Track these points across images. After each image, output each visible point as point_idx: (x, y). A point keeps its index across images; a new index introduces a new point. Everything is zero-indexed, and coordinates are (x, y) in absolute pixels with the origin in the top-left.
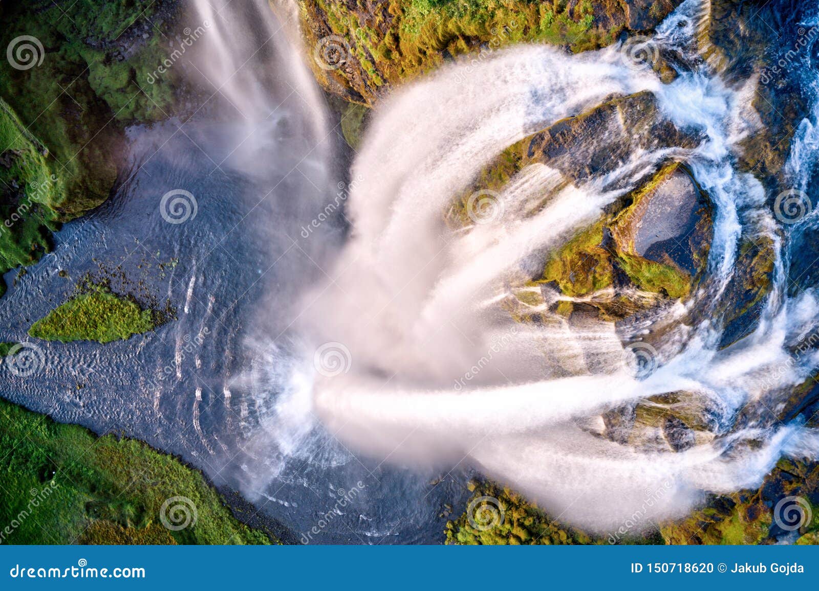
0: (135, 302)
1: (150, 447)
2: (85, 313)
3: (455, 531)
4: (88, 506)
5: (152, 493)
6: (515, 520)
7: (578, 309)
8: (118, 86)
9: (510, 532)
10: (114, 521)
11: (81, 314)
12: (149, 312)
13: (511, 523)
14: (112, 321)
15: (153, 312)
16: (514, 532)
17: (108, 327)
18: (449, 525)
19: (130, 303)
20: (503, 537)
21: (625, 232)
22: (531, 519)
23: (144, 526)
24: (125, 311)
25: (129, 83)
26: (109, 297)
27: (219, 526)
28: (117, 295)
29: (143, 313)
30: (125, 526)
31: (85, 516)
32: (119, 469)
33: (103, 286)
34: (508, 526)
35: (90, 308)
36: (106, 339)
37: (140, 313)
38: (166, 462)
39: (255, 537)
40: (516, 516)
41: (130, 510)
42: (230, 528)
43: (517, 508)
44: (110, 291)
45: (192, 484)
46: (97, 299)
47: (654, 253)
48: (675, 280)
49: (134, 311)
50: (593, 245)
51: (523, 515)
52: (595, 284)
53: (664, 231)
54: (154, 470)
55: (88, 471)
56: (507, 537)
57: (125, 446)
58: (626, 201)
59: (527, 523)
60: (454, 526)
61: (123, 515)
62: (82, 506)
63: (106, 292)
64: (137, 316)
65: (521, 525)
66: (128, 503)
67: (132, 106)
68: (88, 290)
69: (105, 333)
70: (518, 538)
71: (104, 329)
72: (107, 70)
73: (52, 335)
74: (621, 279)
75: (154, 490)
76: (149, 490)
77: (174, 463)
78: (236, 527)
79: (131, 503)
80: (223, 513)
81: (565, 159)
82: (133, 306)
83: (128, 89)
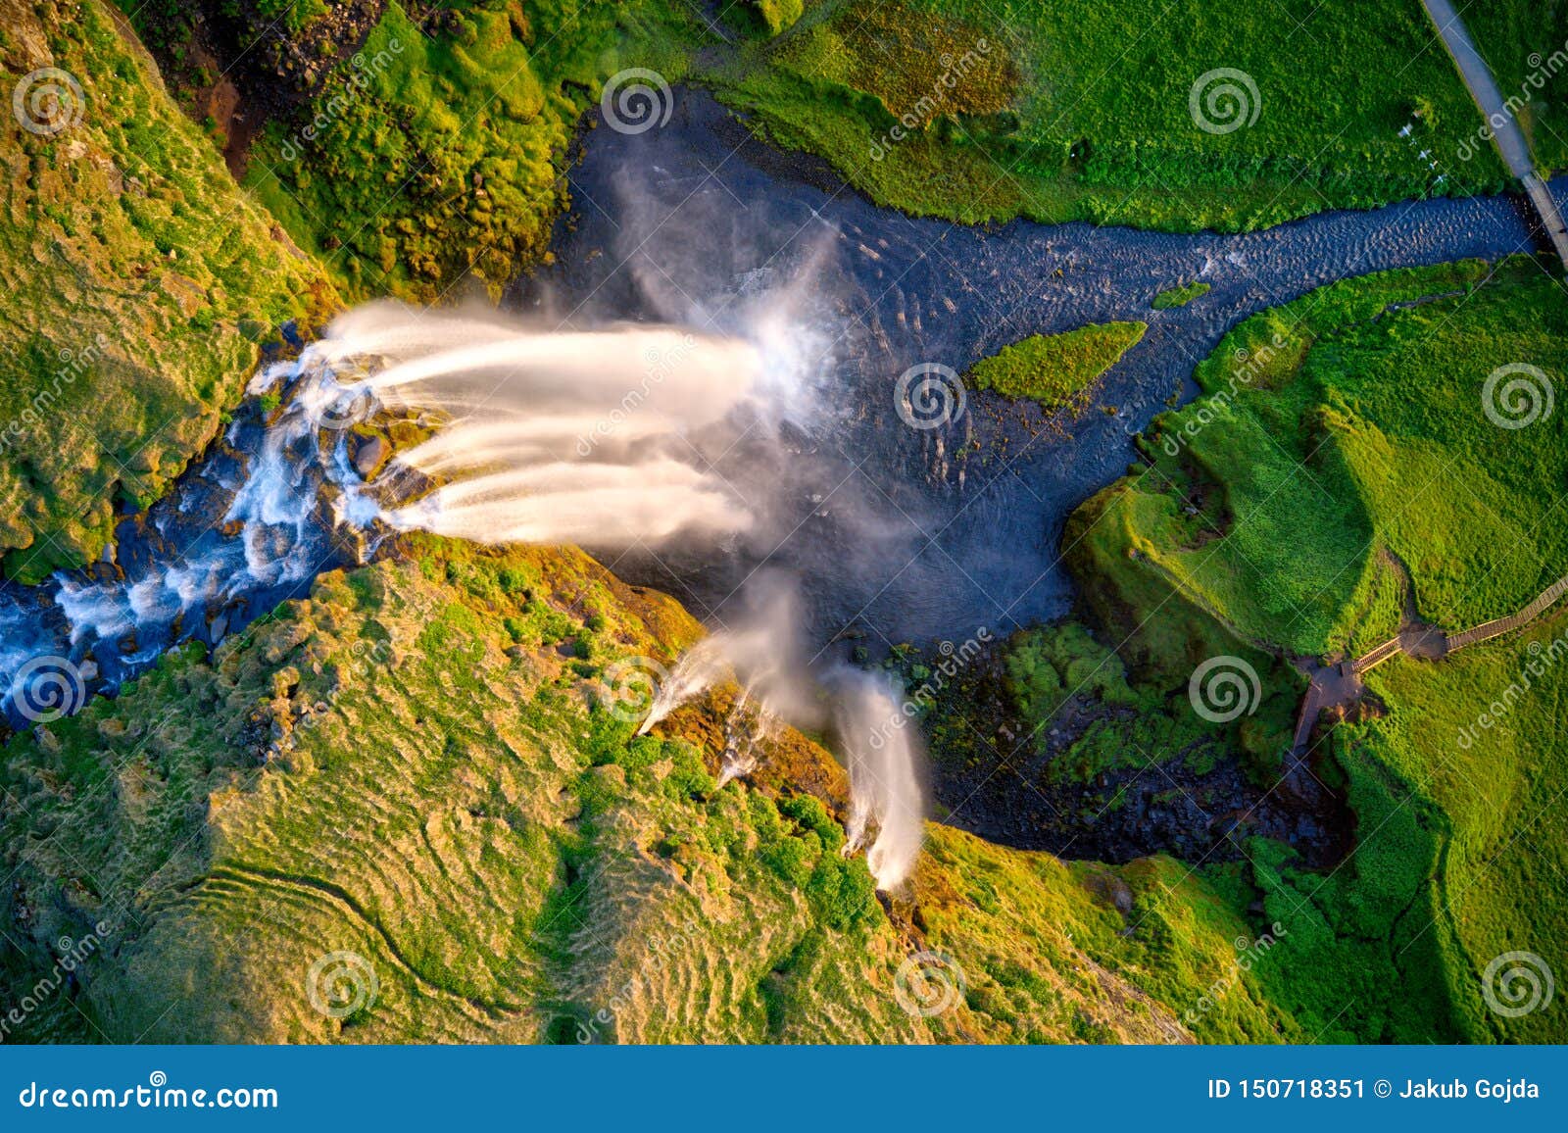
0: (1002, 395)
1: (948, 220)
2: (1067, 367)
3: (558, 201)
4: (1014, 125)
5: (935, 163)
6: (490, 230)
7: (403, 415)
8: (1079, 662)
9: (493, 214)
10: (976, 116)
11: (1073, 366)
12: (982, 387)
13: (494, 225)
14: (1029, 366)
15: (977, 388)
16: (488, 216)
17: (1032, 356)
18: (567, 206)
19: (1009, 393)
20: (500, 206)
21: (386, 448)
22: (471, 234)
23: (935, 120)
24: (1013, 381)
25: (1065, 669)
26: (1038, 394)
27: (841, 143)
28: (1028, 399)
29: (988, 383)
30: (959, 113)
31: (1017, 112)
32: (984, 182)
33: (1050, 407)
34: (497, 220)
35: (1062, 375)
36: (1032, 340)
37: (992, 382)
38: (925, 208)
39: (795, 141)
40: (490, 235)
41: (957, 135)
42: (827, 145)
43: (490, 243)
44: (1040, 402)
45: (885, 185)
46: (1054, 388)
47: (372, 439)
48: (361, 430)
49: (1001, 383)
50: (399, 444)
51: (481, 238)
52: (398, 427)
53: (369, 448)
54: (938, 192)
55: (1026, 169)
56: (495, 208)
57: (980, 213)
58: (387, 462)
59: (475, 229)
60: (561, 207)
61: (966, 126)
62: (1023, 123)
63: (1044, 399)
64: (996, 379)
65: (481, 225)
66: (964, 143)
67: (1059, 642)
68: (1071, 398)
69: (1035, 347)
70: (482, 210)
71: (1037, 353)
72: (1098, 681)
73: (1109, 330)
74: (386, 431)
75: (932, 167)
76: (939, 166)
77: (912, 208)
78: (820, 147)
79: (960, 145)
80: (836, 160)
81: (417, 477)
82: (1003, 390)
83: (1066, 660)
